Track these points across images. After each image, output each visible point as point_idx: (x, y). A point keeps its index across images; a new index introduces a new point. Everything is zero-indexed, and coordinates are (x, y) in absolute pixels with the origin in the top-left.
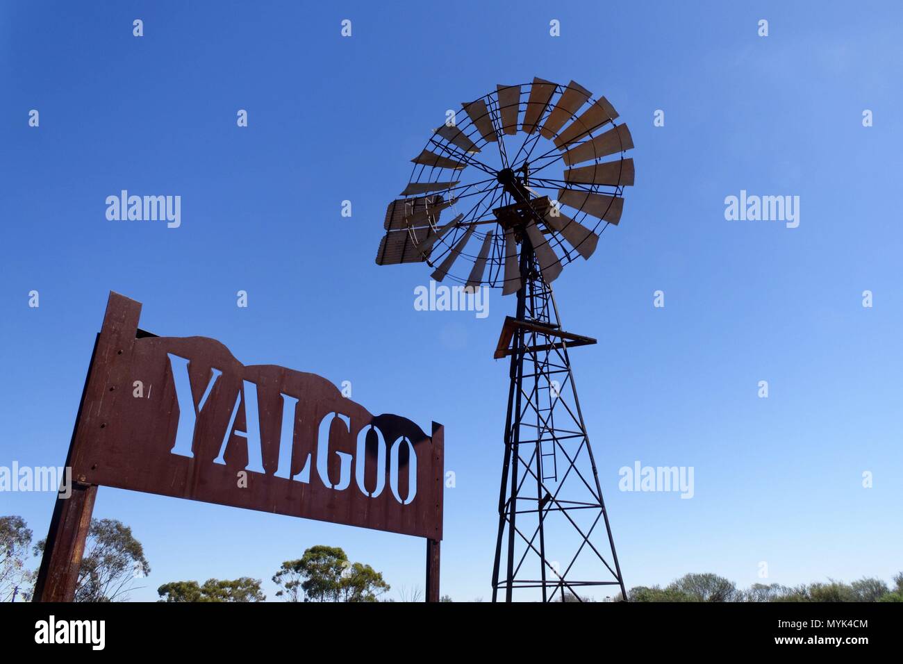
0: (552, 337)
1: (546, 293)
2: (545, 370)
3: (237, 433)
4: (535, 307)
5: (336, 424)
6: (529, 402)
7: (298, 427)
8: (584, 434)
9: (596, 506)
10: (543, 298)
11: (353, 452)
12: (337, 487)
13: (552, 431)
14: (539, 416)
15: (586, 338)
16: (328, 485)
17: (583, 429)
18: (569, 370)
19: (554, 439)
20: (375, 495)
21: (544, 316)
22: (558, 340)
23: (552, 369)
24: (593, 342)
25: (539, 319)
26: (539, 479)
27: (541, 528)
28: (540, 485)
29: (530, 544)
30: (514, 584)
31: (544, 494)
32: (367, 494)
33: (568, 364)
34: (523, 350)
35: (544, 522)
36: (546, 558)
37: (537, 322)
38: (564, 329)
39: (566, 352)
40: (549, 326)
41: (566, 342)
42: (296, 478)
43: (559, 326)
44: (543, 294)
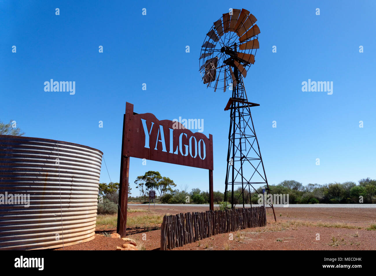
0: (245, 104)
1: (242, 88)
2: (242, 115)
3: (159, 141)
4: (239, 93)
5: (184, 136)
6: (238, 126)
7: (174, 138)
8: (255, 136)
9: (259, 159)
10: (242, 90)
11: (188, 144)
12: (185, 155)
13: (245, 135)
14: (240, 130)
15: (256, 104)
16: (183, 155)
17: (255, 134)
18: (250, 115)
19: (245, 138)
20: (195, 157)
21: (242, 97)
22: (247, 105)
23: (244, 114)
24: (258, 105)
25: (240, 98)
26: (241, 151)
27: (241, 167)
28: (241, 153)
29: (238, 172)
30: (234, 183)
31: (242, 156)
32: (193, 157)
33: (250, 113)
34: (235, 108)
35: (243, 166)
36: (243, 176)
37: (240, 99)
38: (249, 101)
39: (249, 109)
40: (244, 100)
41: (249, 105)
42: (175, 153)
43: (247, 100)
44: (241, 89)
